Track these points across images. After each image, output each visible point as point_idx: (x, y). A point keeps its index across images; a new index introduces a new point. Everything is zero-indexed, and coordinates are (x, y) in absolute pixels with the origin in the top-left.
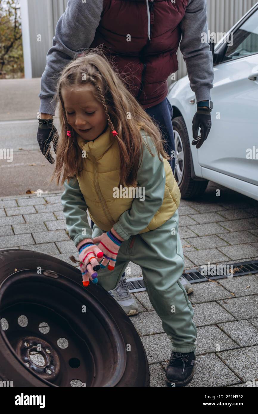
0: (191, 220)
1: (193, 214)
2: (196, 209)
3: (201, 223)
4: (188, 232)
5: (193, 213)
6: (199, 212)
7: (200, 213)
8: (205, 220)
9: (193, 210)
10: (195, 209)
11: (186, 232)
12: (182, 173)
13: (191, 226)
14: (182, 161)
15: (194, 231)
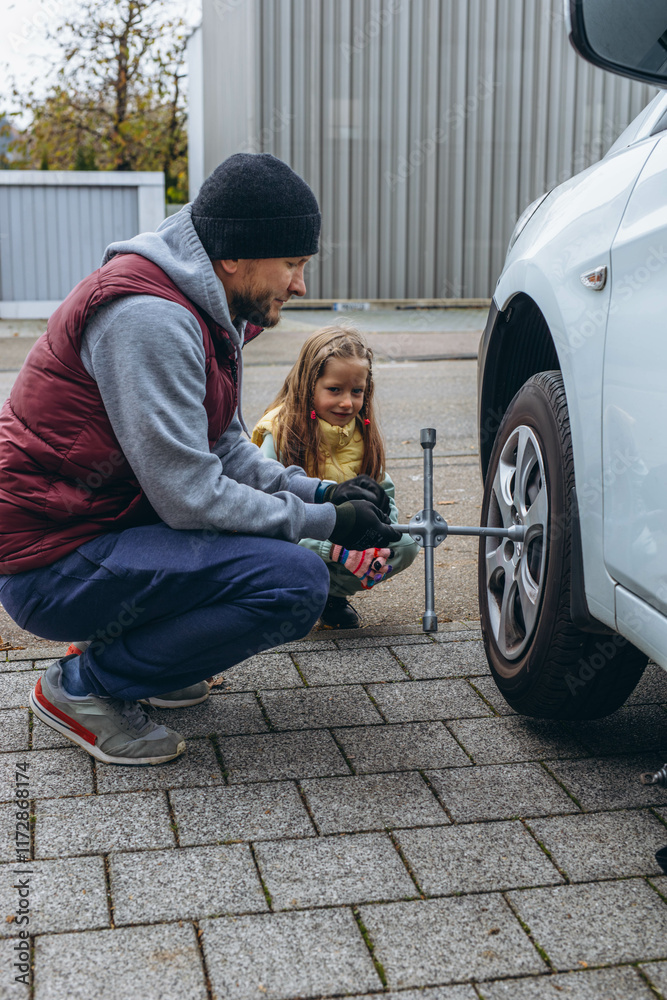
0: (532, 852)
1: (548, 816)
2: (567, 782)
3: (574, 879)
4: (501, 935)
5: (546, 806)
6: (576, 802)
7: (581, 812)
8: (595, 860)
9: (552, 790)
10: (561, 785)
11: (495, 932)
12: (536, 590)
13: (526, 894)
14: (538, 540)
15: (535, 933)
